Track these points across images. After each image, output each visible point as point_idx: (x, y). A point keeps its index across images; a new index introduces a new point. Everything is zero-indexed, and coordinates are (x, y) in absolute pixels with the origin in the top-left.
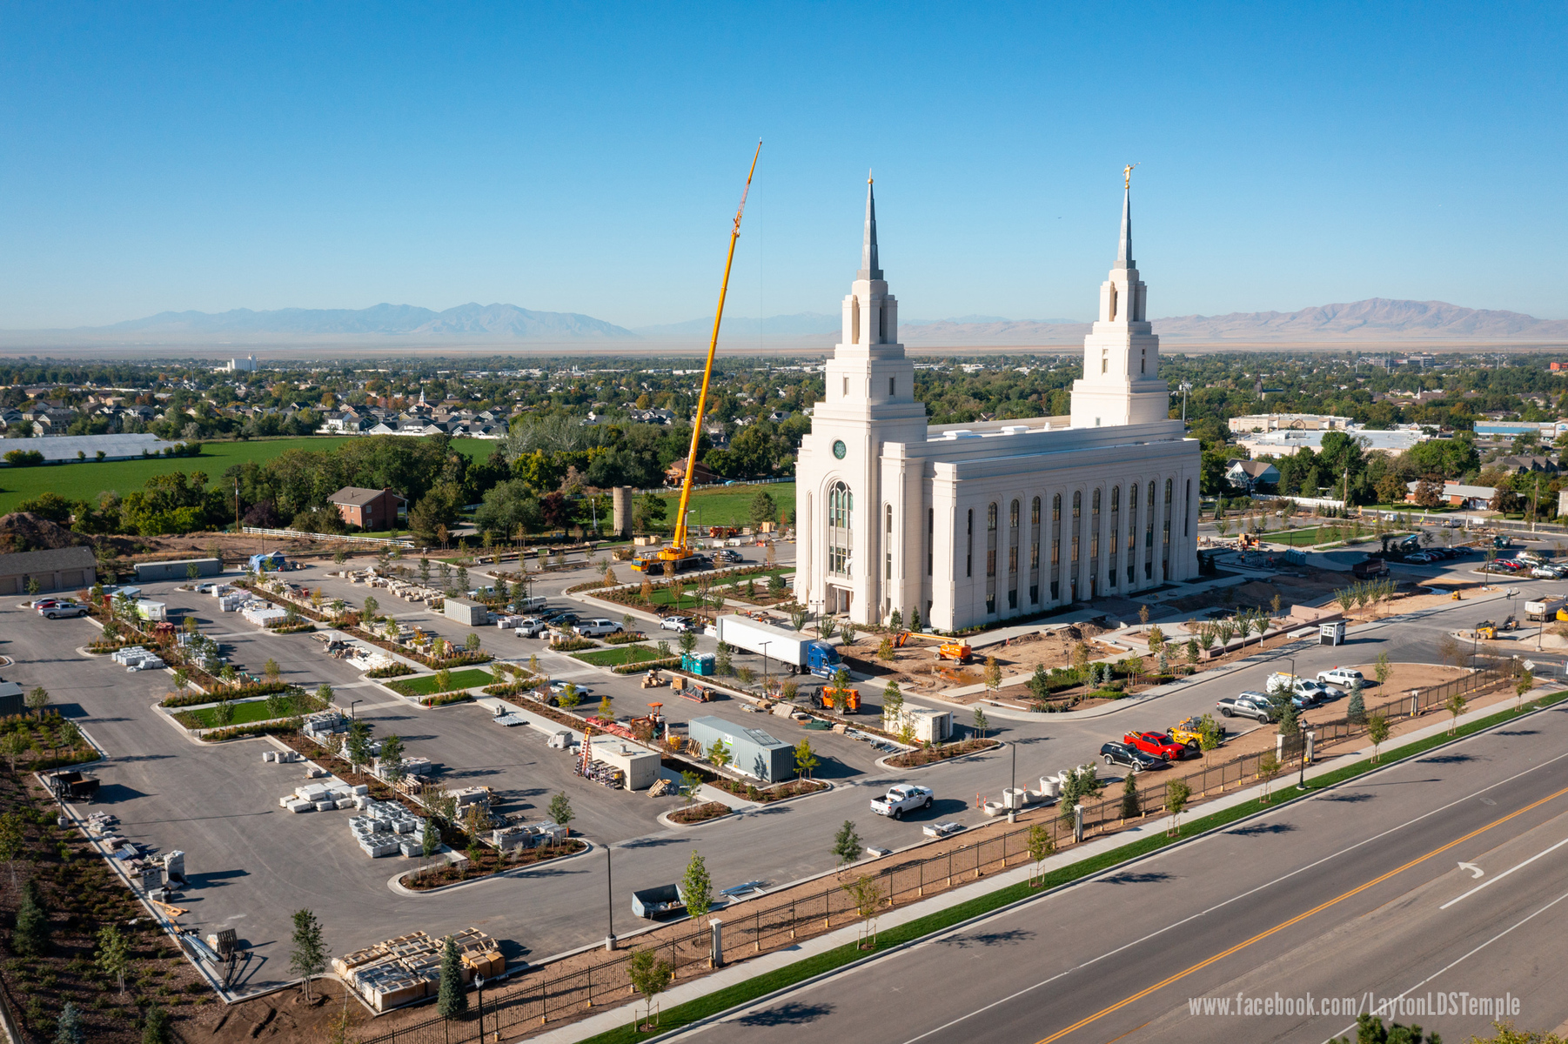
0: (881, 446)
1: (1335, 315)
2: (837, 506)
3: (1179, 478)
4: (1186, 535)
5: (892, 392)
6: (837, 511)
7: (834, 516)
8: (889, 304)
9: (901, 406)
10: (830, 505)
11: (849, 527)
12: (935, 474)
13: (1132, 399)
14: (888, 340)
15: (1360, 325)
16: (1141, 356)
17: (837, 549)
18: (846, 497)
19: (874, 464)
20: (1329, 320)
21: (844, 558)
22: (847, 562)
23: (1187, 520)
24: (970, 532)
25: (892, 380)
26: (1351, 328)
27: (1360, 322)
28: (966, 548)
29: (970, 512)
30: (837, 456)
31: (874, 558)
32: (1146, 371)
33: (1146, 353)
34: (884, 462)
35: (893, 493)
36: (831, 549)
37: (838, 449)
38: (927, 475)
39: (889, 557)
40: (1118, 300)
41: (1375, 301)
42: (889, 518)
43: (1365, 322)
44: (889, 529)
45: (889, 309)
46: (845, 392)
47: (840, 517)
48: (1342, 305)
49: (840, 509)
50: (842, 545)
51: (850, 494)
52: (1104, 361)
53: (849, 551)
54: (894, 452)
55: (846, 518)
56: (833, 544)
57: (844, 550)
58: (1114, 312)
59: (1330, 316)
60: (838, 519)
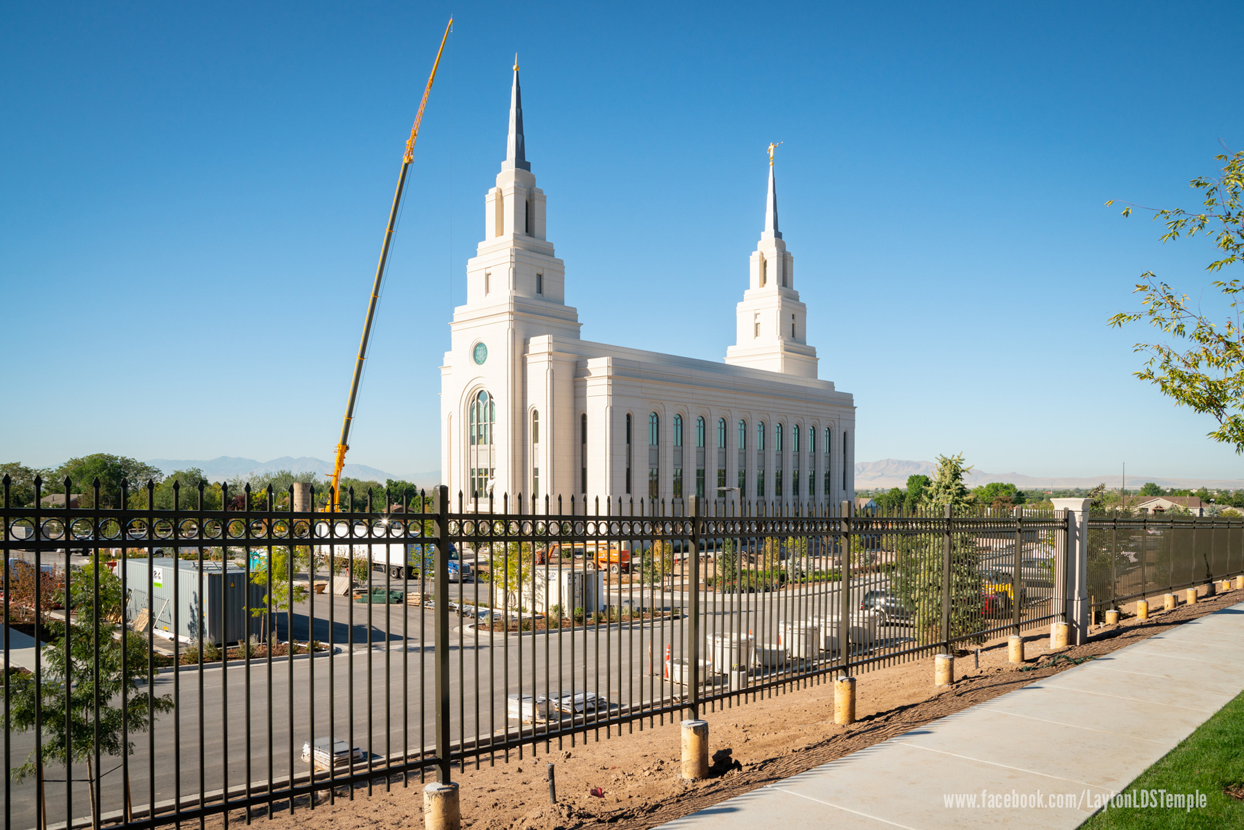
0: (526, 343)
1: (864, 469)
2: (478, 421)
3: (837, 429)
4: (844, 489)
5: (540, 290)
6: (478, 427)
7: (475, 434)
8: (536, 197)
9: (549, 305)
10: (471, 421)
11: (491, 443)
12: (587, 373)
13: (785, 357)
14: (536, 235)
15: (880, 476)
16: (791, 321)
17: (479, 470)
18: (488, 408)
19: (518, 364)
20: (861, 472)
21: (486, 479)
22: (490, 483)
23: (844, 472)
24: (629, 441)
25: (540, 277)
26: (874, 478)
27: (880, 474)
28: (625, 458)
29: (629, 417)
30: (478, 362)
31: (519, 474)
32: (796, 336)
33: (796, 317)
34: (530, 359)
35: (539, 396)
36: (472, 473)
37: (479, 352)
38: (579, 374)
39: (536, 471)
40: (767, 268)
41: (888, 461)
42: (536, 426)
43: (883, 475)
44: (536, 440)
45: (536, 202)
46: (487, 291)
47: (482, 433)
48: (868, 463)
49: (482, 423)
50: (484, 464)
51: (491, 404)
52: (757, 325)
53: (492, 470)
54: (540, 344)
55: (488, 433)
56: (474, 466)
57: (486, 470)
58: (764, 280)
59: (861, 470)
60: (479, 436)
